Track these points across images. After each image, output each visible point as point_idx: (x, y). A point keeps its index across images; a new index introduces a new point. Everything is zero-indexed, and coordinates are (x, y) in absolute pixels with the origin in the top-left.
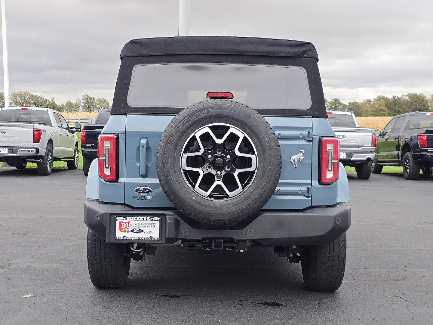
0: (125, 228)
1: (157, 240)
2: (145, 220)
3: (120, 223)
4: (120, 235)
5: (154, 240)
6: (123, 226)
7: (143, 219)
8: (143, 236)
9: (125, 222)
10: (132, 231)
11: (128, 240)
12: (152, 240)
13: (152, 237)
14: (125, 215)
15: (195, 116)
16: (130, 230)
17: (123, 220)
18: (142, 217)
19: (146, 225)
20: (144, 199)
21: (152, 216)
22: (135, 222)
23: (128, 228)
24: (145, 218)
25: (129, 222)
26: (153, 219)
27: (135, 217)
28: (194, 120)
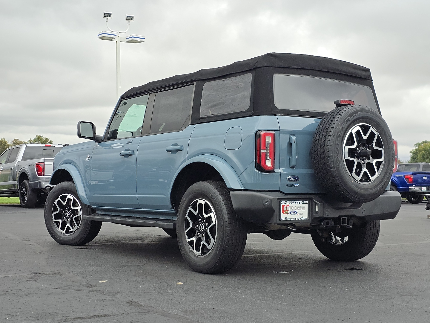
0: (286, 211)
1: (307, 220)
2: (299, 203)
3: (283, 206)
4: (283, 217)
5: (305, 220)
6: (285, 209)
7: (298, 202)
8: (297, 217)
9: (286, 206)
10: (290, 213)
11: (288, 220)
12: (303, 220)
13: (303, 218)
14: (286, 200)
15: (353, 117)
16: (289, 212)
17: (285, 203)
18: (297, 201)
19: (299, 208)
20: (293, 186)
21: (303, 200)
22: (292, 205)
23: (288, 211)
24: (299, 201)
25: (288, 206)
26: (304, 202)
27: (293, 201)
28: (353, 120)
